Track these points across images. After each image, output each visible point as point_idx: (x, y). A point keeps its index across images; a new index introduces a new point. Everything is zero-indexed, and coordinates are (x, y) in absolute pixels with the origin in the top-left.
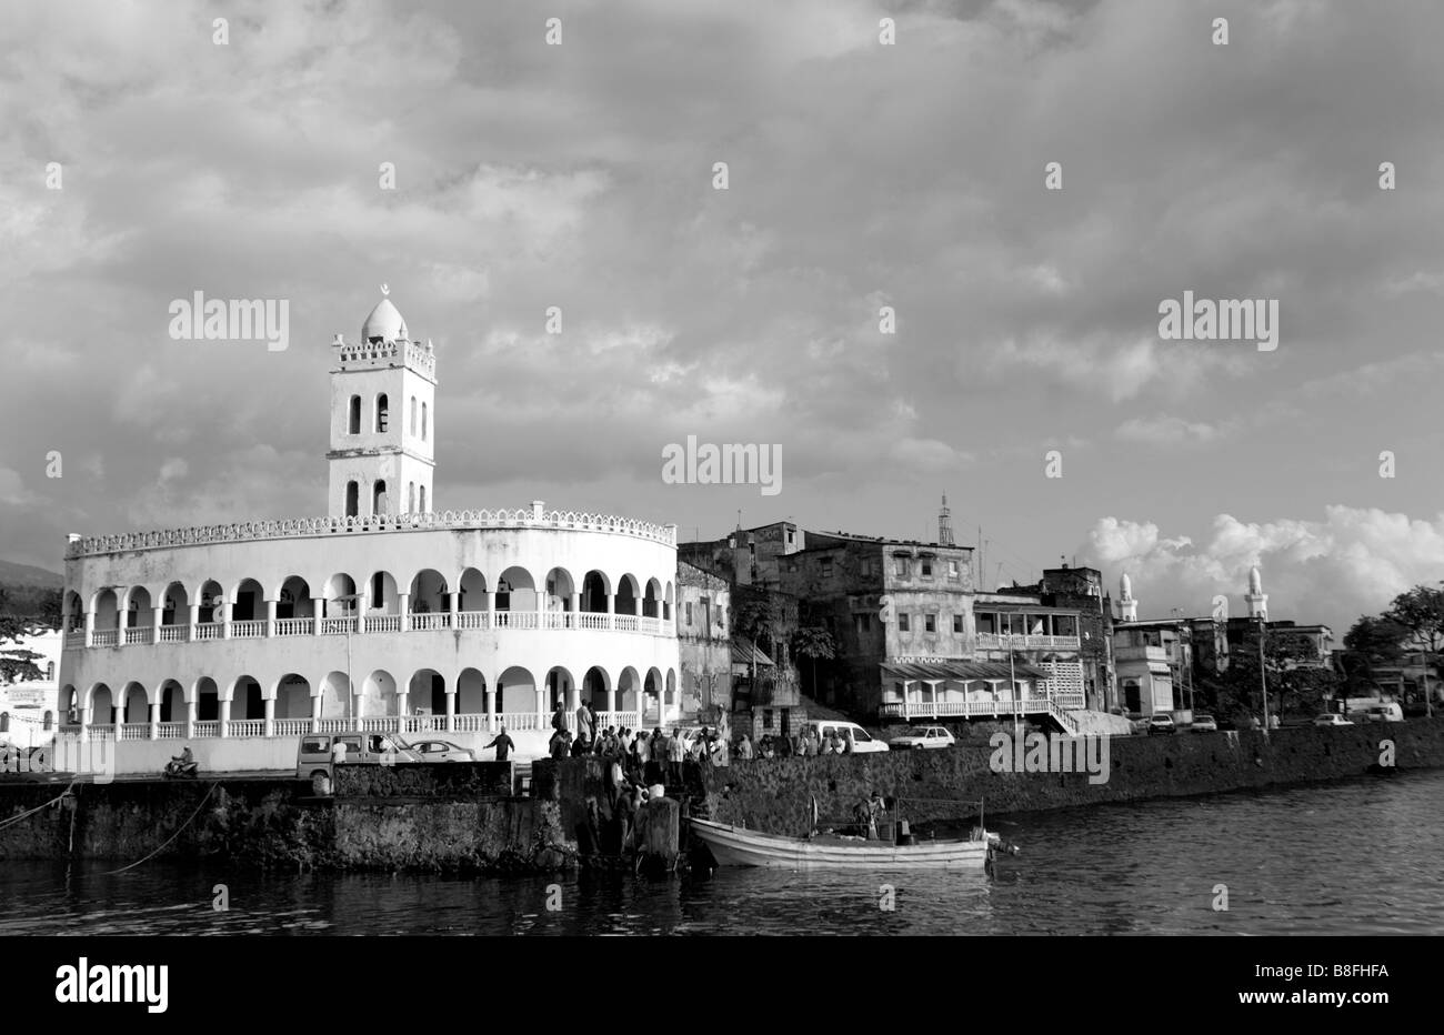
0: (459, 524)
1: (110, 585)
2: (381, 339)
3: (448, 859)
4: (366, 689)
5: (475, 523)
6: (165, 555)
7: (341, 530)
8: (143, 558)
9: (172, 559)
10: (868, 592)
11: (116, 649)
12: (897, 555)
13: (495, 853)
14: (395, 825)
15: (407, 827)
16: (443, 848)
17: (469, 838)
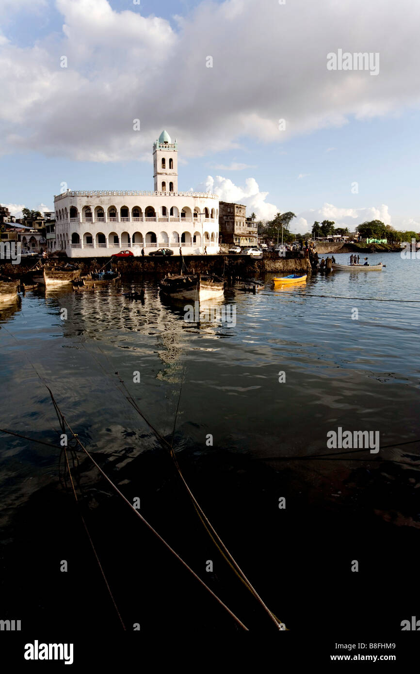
0: (194, 195)
1: (88, 205)
2: (167, 142)
3: (290, 270)
4: (171, 237)
5: (198, 196)
6: (108, 198)
7: (168, 195)
8: (100, 198)
9: (110, 199)
10: (229, 216)
11: (92, 223)
12: (237, 207)
13: (299, 269)
14: (278, 263)
15: (281, 264)
16: (289, 268)
17: (294, 266)
